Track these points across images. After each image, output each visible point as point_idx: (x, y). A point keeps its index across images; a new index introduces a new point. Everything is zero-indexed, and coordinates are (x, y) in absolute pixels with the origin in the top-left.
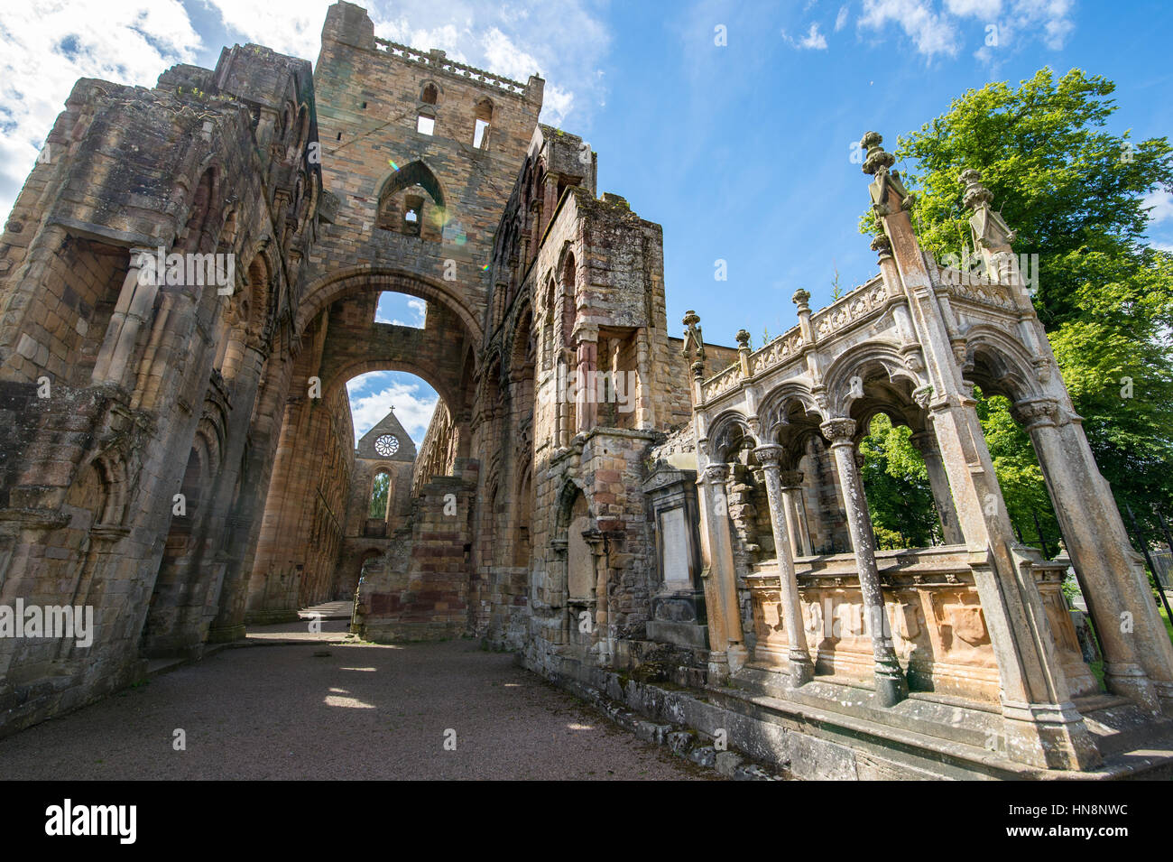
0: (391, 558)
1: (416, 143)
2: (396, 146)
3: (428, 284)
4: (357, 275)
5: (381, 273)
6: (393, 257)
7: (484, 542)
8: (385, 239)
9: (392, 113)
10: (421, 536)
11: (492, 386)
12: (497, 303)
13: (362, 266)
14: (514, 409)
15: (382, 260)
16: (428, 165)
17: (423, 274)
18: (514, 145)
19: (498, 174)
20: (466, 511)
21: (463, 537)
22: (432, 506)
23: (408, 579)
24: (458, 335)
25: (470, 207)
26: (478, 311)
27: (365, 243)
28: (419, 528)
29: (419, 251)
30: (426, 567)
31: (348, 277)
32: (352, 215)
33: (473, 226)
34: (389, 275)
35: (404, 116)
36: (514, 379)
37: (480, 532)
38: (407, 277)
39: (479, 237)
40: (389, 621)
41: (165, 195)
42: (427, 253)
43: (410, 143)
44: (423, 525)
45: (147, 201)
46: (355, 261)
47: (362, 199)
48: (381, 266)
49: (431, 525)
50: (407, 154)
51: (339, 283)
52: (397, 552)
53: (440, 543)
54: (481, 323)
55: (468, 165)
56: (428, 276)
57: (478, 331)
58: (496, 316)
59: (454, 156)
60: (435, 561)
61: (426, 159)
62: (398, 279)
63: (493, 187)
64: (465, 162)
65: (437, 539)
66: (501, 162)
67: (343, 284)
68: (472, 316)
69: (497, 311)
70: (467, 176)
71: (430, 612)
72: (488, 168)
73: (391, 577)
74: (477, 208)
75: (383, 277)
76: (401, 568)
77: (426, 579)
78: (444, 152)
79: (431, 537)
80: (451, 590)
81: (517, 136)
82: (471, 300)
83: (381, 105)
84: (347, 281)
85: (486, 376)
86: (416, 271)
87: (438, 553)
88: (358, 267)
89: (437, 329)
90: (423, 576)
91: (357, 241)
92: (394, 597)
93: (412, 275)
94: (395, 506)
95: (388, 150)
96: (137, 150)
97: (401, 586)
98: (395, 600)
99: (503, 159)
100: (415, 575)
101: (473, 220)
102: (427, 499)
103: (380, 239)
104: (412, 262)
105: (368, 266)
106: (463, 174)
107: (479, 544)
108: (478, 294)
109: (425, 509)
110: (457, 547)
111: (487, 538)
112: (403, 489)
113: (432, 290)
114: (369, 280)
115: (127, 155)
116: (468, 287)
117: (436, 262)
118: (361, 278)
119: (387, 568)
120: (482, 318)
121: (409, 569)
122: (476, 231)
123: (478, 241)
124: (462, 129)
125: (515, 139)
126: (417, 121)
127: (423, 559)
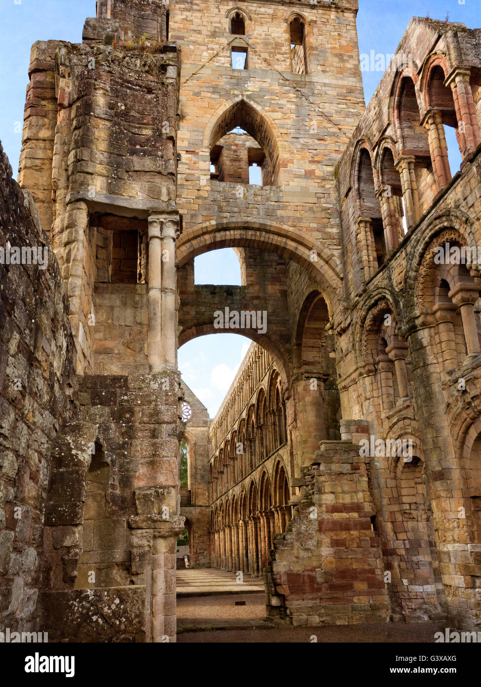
0: (299, 533)
1: (234, 81)
2: (215, 90)
3: (274, 233)
4: (204, 234)
5: (226, 229)
6: (236, 210)
7: (392, 513)
8: (224, 191)
9: (205, 54)
10: (324, 509)
11: (372, 337)
12: (363, 243)
13: (207, 224)
14: (431, 359)
15: (225, 215)
16: (252, 103)
17: (269, 223)
18: (335, 61)
19: (325, 98)
20: (365, 479)
21: (368, 508)
22: (330, 475)
23: (320, 556)
24: (282, 288)
25: (302, 141)
26: (333, 255)
27: (205, 198)
28: (320, 500)
29: (259, 198)
30: (335, 543)
31: (195, 238)
32: (188, 171)
33: (311, 162)
34: (234, 229)
35: (217, 55)
36: (424, 325)
37: (385, 501)
38: (252, 229)
39: (318, 173)
40: (310, 603)
41: (160, 153)
42: (268, 199)
43: (228, 83)
44: (324, 497)
45: (148, 163)
46: (200, 219)
47: (193, 152)
48: (225, 221)
49: (332, 497)
50: (227, 95)
51: (188, 245)
52: (303, 528)
53: (345, 515)
54: (339, 269)
55: (292, 95)
56: (274, 224)
57: (335, 277)
58: (365, 258)
59: (276, 88)
60: (344, 535)
61: (248, 97)
62: (242, 232)
63: (322, 115)
64: (288, 92)
65: (341, 512)
66: (325, 85)
67: (192, 246)
68: (327, 262)
69: (364, 252)
70: (294, 107)
71: (349, 593)
72: (313, 94)
73: (302, 554)
74: (310, 141)
75: (228, 233)
76: (311, 544)
77: (338, 556)
78: (265, 85)
79: (335, 509)
80: (367, 567)
81: (338, 52)
82: (323, 244)
83: (192, 47)
84: (194, 242)
85: (362, 326)
86: (262, 221)
87: (345, 526)
88: (204, 225)
89: (257, 283)
90: (335, 553)
91: (198, 198)
92: (309, 576)
93: (256, 226)
94: (196, 473)
95: (209, 95)
96: (123, 108)
97: (315, 564)
98: (312, 579)
99: (327, 81)
100: (326, 551)
101: (309, 156)
102: (322, 467)
103: (219, 192)
104: (255, 212)
105: (213, 222)
106: (289, 106)
107: (387, 516)
108: (330, 236)
109: (323, 478)
110: (363, 519)
111: (395, 508)
112: (201, 455)
113: (280, 239)
114: (215, 237)
115: (117, 114)
116: (318, 230)
117: (279, 208)
118: (207, 237)
119: (297, 545)
120: (338, 262)
121: (319, 544)
122: (313, 167)
123: (318, 177)
124: (278, 56)
125: (336, 55)
126: (230, 57)
127: (332, 534)
